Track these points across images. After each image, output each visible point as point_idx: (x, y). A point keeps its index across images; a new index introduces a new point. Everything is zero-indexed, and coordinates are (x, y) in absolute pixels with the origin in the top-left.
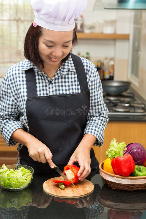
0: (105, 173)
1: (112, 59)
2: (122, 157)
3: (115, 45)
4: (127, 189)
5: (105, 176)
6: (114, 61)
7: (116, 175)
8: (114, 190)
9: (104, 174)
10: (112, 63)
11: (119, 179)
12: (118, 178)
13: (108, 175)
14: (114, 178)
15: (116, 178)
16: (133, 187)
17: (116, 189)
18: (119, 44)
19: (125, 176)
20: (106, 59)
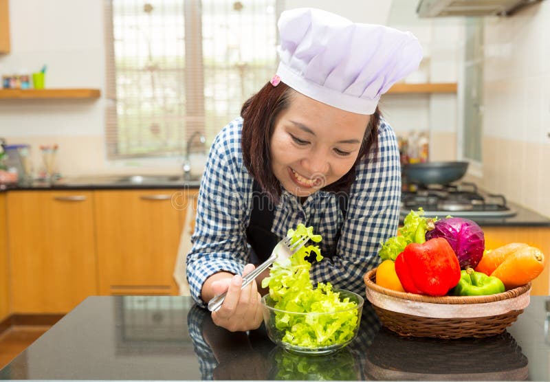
0: (379, 292)
1: (422, 135)
2: (424, 244)
3: (428, 106)
4: (442, 335)
5: (379, 299)
6: (428, 138)
7: (410, 294)
8: (405, 339)
9: (376, 294)
10: (423, 141)
11: (417, 304)
12: (417, 301)
13: (387, 296)
14: (404, 304)
15: (411, 303)
16: (458, 328)
17: (411, 337)
18: (437, 103)
19: (435, 296)
20: (412, 133)
